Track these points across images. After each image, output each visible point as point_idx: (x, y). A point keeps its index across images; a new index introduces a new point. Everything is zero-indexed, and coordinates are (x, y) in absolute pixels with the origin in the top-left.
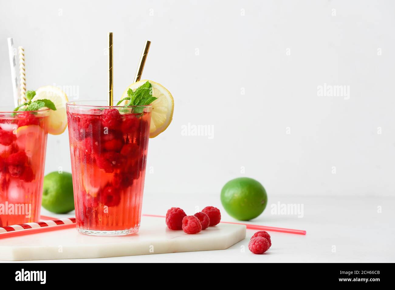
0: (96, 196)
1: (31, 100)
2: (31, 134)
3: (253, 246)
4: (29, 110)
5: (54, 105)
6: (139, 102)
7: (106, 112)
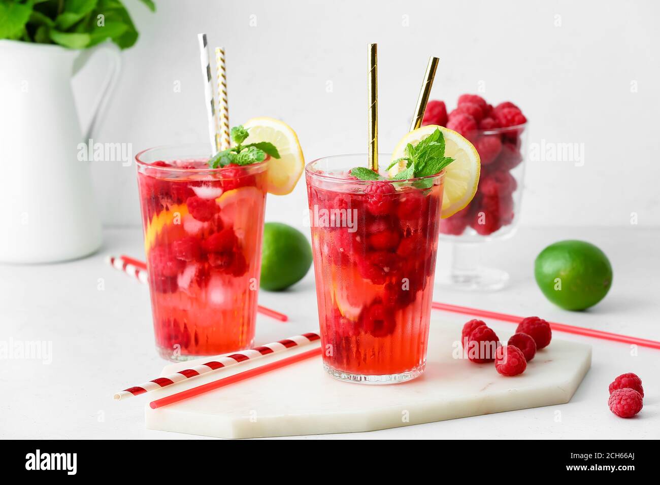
0: (356, 320)
1: (241, 144)
2: (242, 201)
3: (618, 406)
4: (239, 162)
5: (276, 150)
6: (423, 164)
7: (374, 188)
